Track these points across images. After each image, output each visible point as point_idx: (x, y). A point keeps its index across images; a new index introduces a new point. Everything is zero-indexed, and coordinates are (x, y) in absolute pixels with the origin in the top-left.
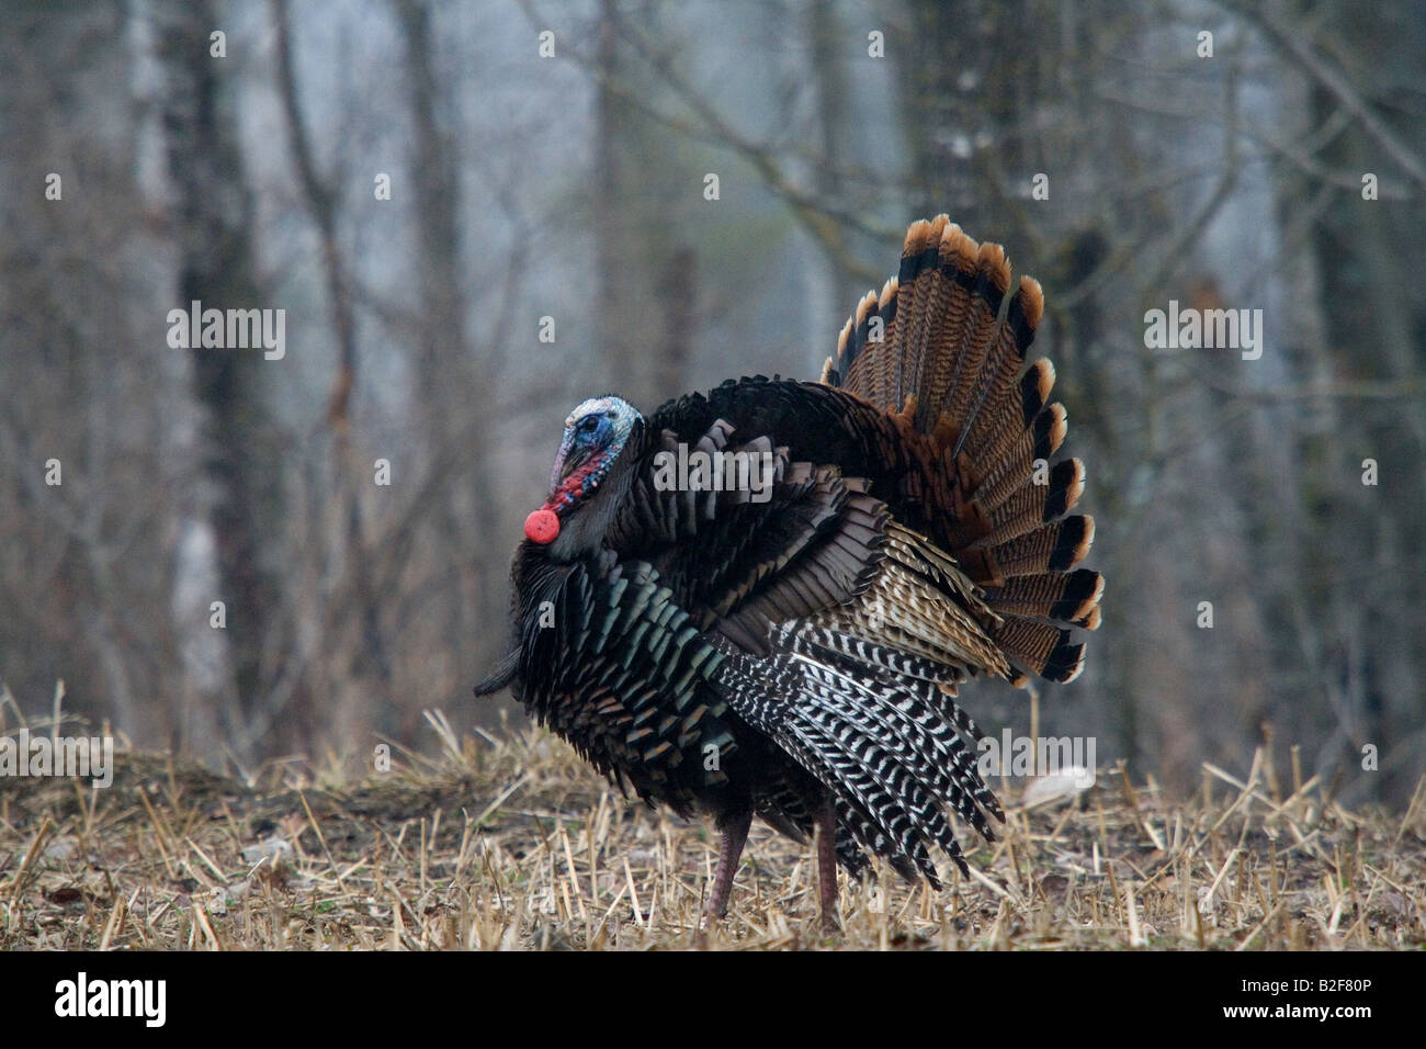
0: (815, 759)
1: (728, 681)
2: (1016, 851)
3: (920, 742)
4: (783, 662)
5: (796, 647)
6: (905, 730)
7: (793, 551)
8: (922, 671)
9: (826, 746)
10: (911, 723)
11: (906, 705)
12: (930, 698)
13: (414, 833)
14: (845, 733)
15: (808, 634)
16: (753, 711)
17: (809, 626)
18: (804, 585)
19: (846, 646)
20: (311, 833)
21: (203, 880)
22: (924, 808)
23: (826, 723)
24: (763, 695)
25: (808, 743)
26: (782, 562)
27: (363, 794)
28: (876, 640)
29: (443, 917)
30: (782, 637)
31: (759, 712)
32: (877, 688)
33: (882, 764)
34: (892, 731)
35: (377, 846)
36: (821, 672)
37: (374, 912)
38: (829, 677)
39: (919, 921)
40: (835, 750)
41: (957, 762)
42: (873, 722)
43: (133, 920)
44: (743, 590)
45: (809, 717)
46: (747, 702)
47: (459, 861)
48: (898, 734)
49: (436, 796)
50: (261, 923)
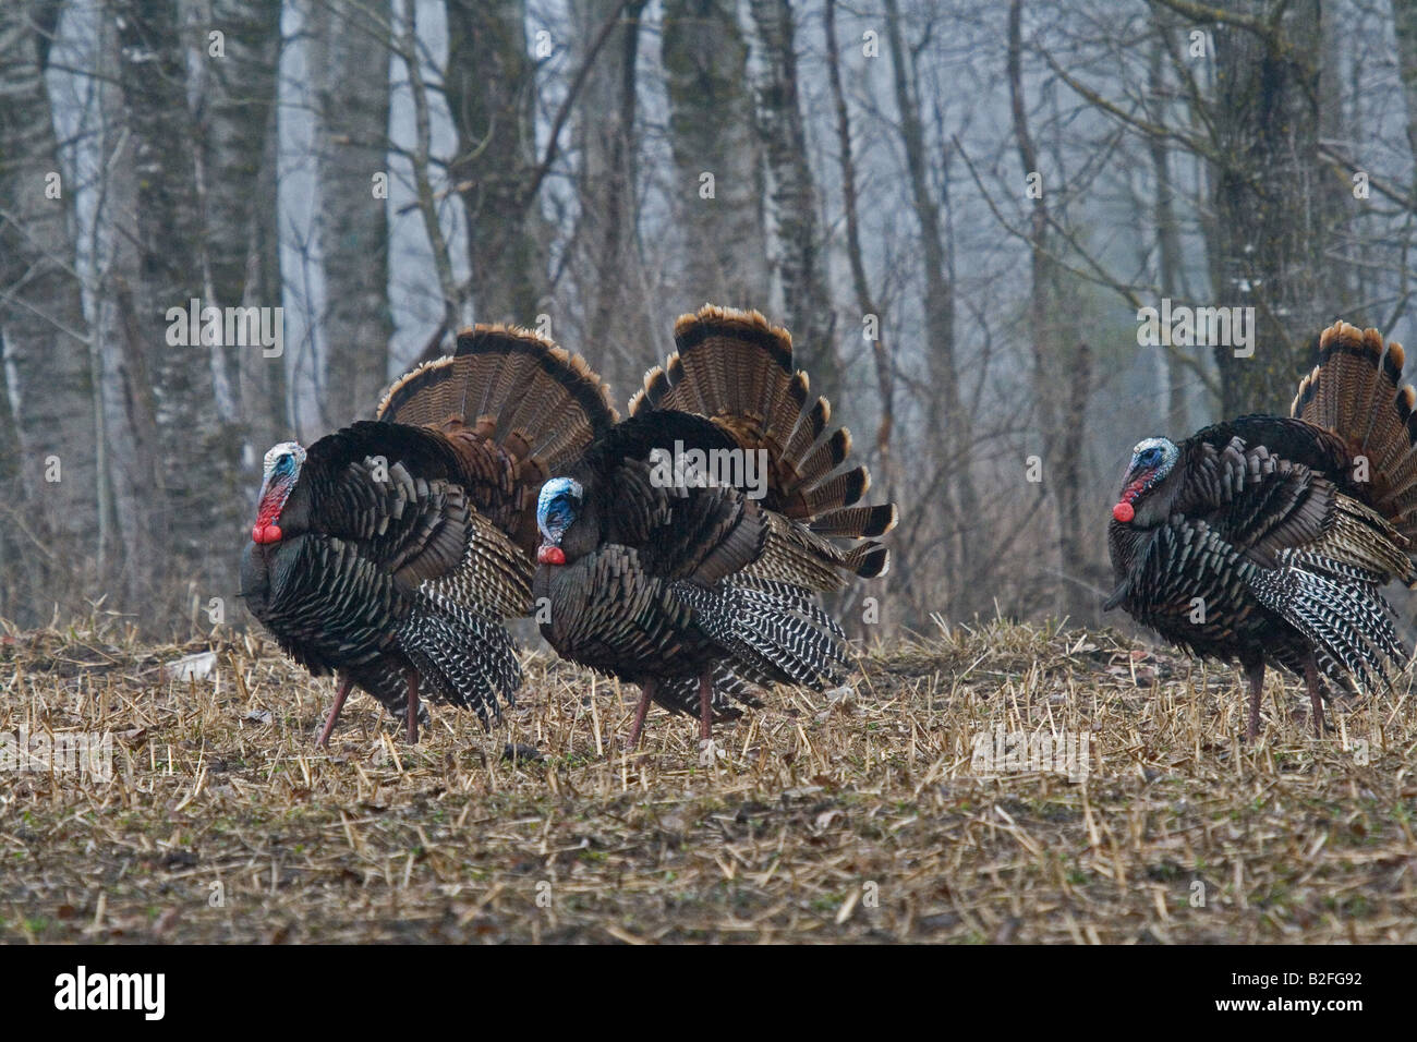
1: (1256, 584)
2: (1276, 696)
5: (1293, 562)
9: (1314, 619)
10: (1359, 604)
12: (1366, 590)
13: (924, 684)
15: (1297, 557)
16: (1271, 601)
17: (1297, 552)
19: (1319, 562)
20: (865, 683)
21: (803, 710)
23: (1312, 606)
24: (1276, 591)
25: (1303, 618)
27: (895, 661)
28: (1336, 558)
30: (1285, 558)
31: (1274, 602)
33: (1345, 628)
34: (1349, 609)
35: (903, 691)
36: (1307, 577)
37: (901, 729)
38: (1312, 580)
39: (1218, 736)
40: (1319, 621)
43: (763, 733)
45: (1303, 603)
46: (1267, 596)
47: (950, 700)
48: (1352, 611)
49: (937, 662)
50: (836, 736)
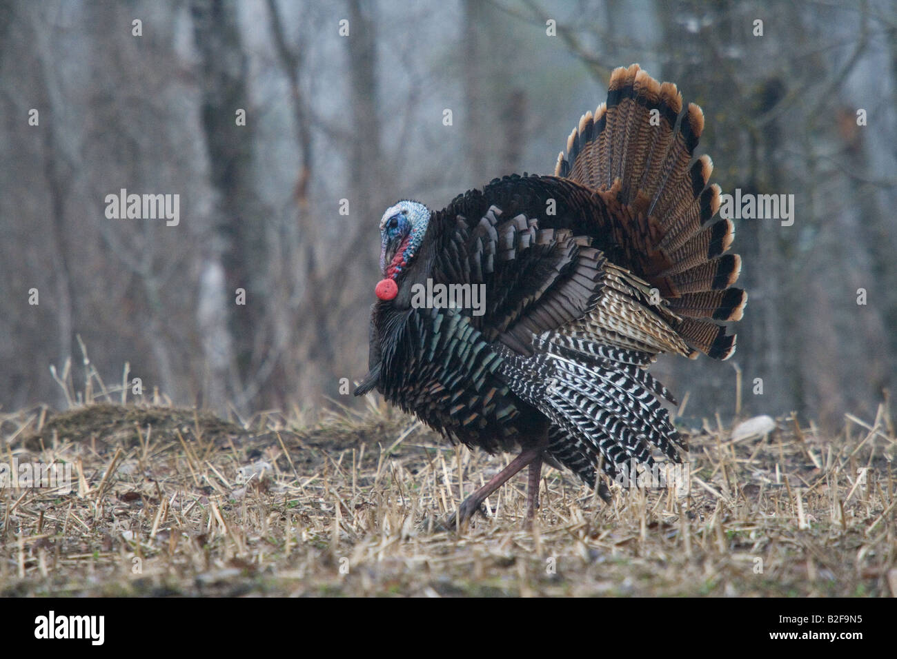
0: (565, 420)
1: (508, 373)
2: (727, 469)
3: (631, 405)
4: (542, 359)
5: (550, 349)
6: (621, 398)
7: (544, 288)
8: (630, 359)
9: (571, 411)
10: (625, 393)
11: (622, 382)
12: (636, 376)
13: (348, 458)
14: (583, 402)
15: (557, 341)
16: (524, 392)
17: (558, 335)
18: (554, 309)
19: (581, 347)
20: (284, 457)
21: (216, 487)
22: (636, 446)
23: (571, 396)
24: (530, 381)
25: (560, 410)
26: (538, 295)
27: (317, 434)
28: (601, 341)
29: (367, 511)
30: (541, 344)
31: (528, 392)
32: (602, 372)
33: (608, 420)
34: (613, 399)
35: (326, 466)
36: (567, 364)
37: (324, 507)
38: (571, 368)
39: (665, 513)
40: (577, 413)
41: (655, 415)
42: (601, 394)
43: (173, 512)
44: (514, 315)
45: (560, 393)
46: (520, 386)
47: (377, 476)
48: (616, 401)
49: (362, 435)
50: (253, 514)
